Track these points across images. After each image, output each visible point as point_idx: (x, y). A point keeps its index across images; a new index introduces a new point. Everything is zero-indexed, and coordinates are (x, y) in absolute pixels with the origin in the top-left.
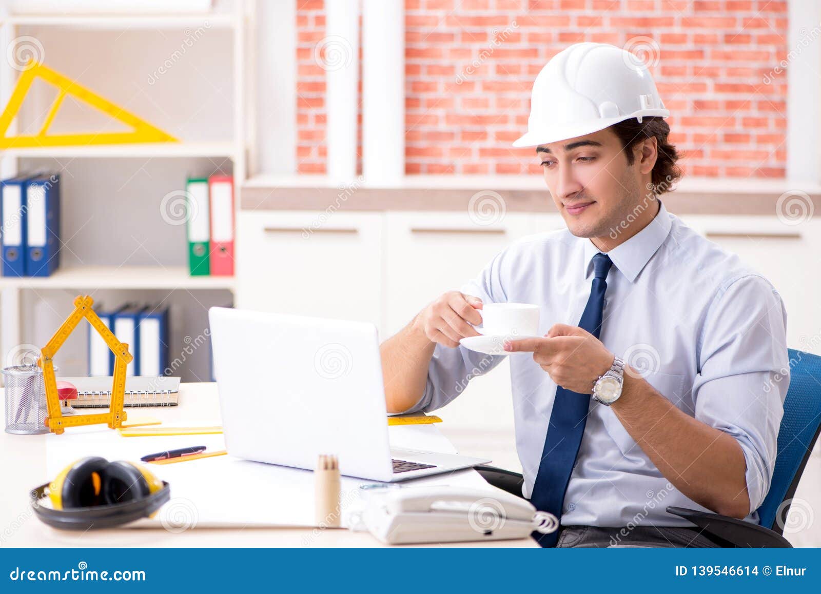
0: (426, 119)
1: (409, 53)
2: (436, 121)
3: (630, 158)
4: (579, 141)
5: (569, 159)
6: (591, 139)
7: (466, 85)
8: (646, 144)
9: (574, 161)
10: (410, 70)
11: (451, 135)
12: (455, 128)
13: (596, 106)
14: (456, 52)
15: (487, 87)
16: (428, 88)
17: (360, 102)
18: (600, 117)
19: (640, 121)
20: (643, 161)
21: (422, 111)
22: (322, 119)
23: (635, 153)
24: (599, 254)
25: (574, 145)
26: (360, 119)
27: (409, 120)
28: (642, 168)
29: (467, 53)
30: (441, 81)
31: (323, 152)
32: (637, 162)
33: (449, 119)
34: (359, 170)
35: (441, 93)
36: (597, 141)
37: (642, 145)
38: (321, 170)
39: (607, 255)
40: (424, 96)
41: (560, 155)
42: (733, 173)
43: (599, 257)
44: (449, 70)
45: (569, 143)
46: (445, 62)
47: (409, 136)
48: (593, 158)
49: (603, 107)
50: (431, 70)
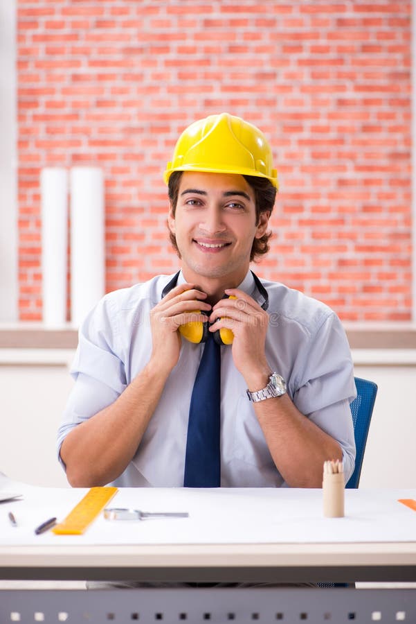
0: (122, 277)
1: (108, 223)
7: (152, 249)
10: (109, 237)
14: (146, 222)
16: (124, 251)
17: (69, 263)
21: (119, 270)
22: (38, 277)
26: (69, 276)
29: (154, 222)
30: (134, 246)
31: (40, 304)
34: (69, 318)
35: (134, 255)
38: (39, 318)
40: (121, 258)
42: (369, 317)
44: (140, 237)
46: (137, 229)
50: (126, 237)
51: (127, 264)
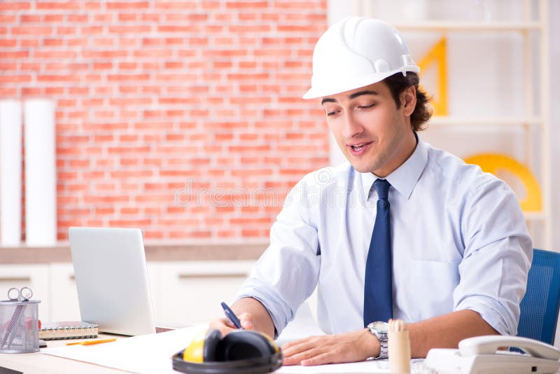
0: (69, 200)
1: (59, 151)
2: (77, 200)
3: (398, 104)
4: (360, 91)
5: (351, 108)
6: (369, 90)
7: (97, 174)
8: (407, 92)
9: (356, 108)
10: (59, 163)
11: (88, 211)
12: (91, 206)
13: (373, 65)
14: (91, 150)
15: (114, 175)
16: (70, 176)
18: (375, 71)
19: (405, 75)
20: (406, 106)
21: (66, 193)
23: (401, 99)
24: (378, 180)
25: (356, 94)
27: (60, 201)
28: (405, 111)
29: (98, 150)
30: (80, 171)
32: (403, 107)
33: (86, 199)
34: (23, 237)
35: (80, 180)
36: (375, 90)
37: (404, 93)
39: (385, 180)
40: (68, 183)
41: (344, 104)
43: (377, 182)
44: (86, 163)
45: (352, 93)
46: (83, 157)
47: (59, 212)
48: (373, 105)
49: (377, 64)
50: (72, 163)
51: (74, 188)
